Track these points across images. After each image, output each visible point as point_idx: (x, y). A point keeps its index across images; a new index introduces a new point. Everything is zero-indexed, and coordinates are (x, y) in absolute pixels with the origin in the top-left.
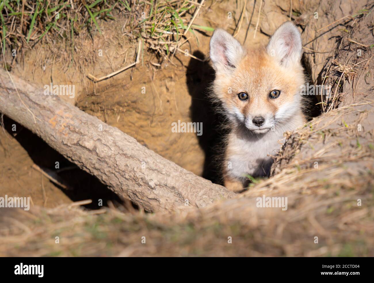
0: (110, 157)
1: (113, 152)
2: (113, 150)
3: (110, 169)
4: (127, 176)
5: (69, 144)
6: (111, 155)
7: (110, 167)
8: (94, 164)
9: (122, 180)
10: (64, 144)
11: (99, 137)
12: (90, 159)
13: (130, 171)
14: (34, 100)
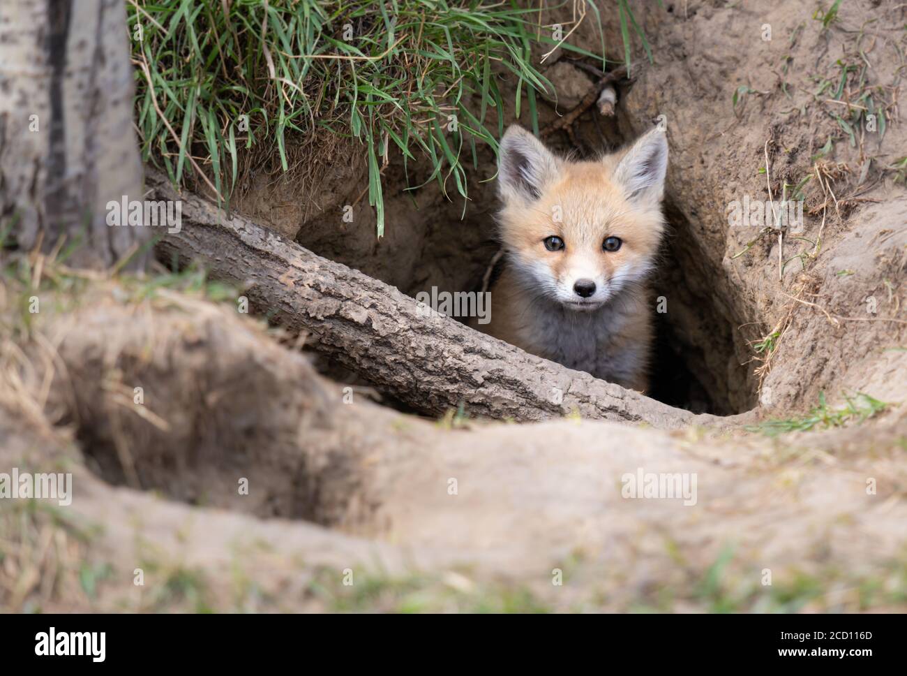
0: (396, 334)
1: (402, 326)
2: (402, 323)
3: (398, 357)
4: (430, 367)
5: (320, 317)
6: (398, 331)
7: (396, 353)
8: (367, 350)
9: (419, 373)
10: (309, 318)
11: (374, 301)
12: (359, 340)
13: (436, 358)
14: (249, 243)
